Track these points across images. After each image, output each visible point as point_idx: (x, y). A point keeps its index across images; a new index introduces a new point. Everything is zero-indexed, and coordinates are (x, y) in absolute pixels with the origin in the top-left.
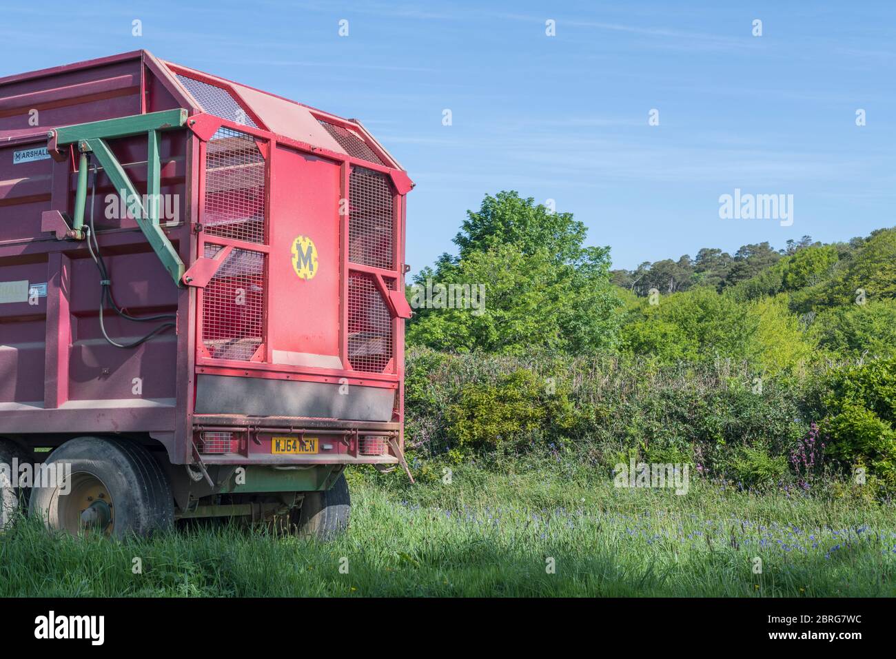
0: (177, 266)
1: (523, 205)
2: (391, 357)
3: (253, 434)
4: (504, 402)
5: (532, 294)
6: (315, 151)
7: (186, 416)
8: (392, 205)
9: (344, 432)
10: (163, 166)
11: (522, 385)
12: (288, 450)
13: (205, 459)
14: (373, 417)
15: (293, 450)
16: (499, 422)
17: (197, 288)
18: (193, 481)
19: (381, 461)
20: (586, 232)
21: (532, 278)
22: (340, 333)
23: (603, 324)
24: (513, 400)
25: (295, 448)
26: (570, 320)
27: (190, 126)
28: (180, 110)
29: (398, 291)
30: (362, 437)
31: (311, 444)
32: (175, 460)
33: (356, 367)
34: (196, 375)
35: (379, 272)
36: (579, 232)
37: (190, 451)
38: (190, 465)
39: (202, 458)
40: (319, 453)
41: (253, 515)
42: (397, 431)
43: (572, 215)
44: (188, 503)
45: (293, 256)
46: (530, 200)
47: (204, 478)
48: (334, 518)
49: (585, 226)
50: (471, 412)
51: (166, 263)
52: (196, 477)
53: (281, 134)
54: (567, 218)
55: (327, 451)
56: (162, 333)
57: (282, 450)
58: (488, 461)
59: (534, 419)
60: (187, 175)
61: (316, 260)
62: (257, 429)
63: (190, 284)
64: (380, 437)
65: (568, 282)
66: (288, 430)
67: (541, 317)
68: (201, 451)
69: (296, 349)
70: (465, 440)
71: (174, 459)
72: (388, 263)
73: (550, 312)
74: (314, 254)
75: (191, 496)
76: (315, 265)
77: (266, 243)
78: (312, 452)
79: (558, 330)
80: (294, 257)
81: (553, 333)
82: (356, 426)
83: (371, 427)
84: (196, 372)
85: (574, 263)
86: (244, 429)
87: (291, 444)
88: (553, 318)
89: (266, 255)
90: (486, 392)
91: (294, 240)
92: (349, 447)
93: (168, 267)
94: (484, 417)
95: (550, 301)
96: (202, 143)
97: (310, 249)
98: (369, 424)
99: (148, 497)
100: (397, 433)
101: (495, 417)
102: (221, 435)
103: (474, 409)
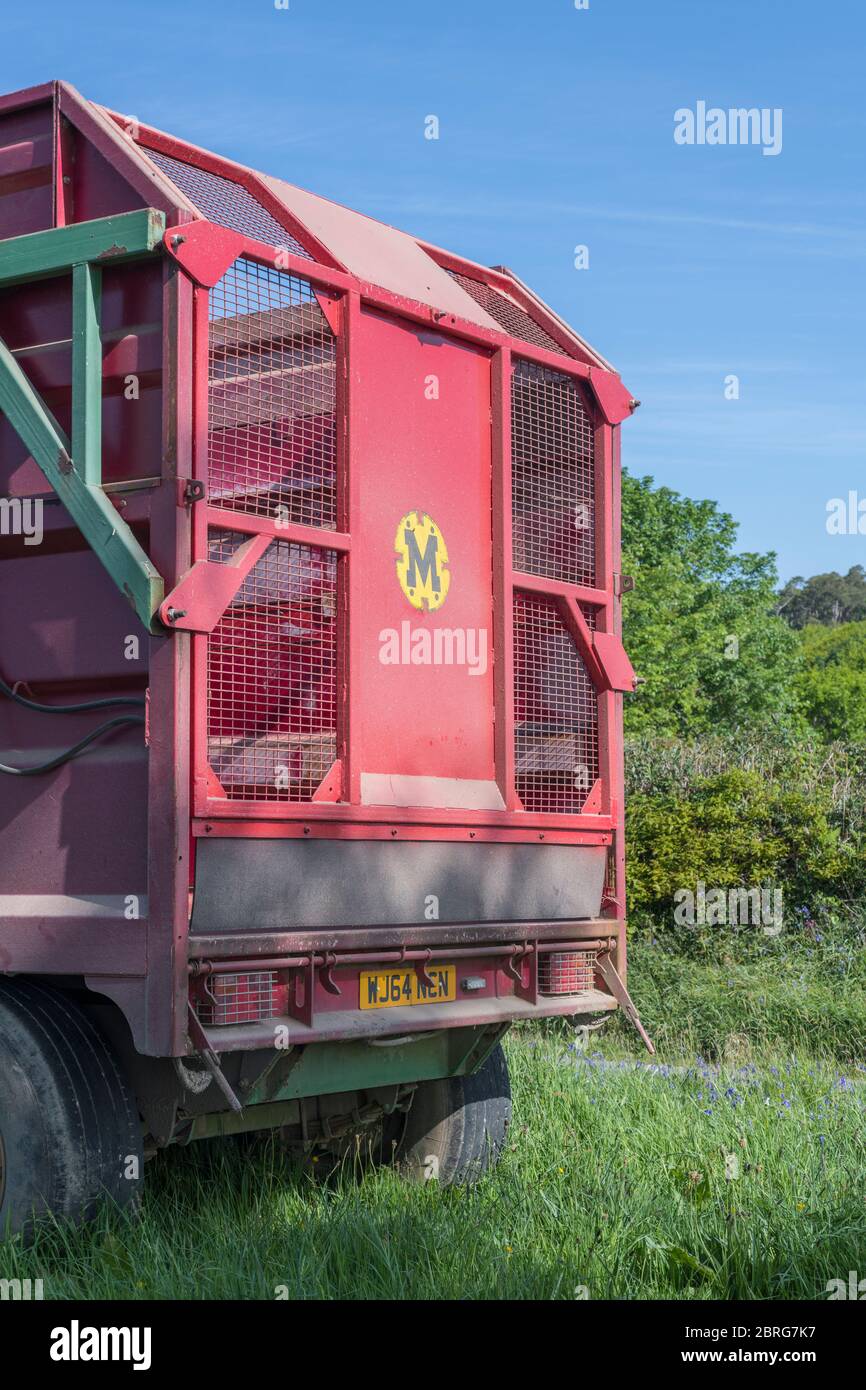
0: (147, 581)
1: (637, 489)
2: (597, 776)
3: (323, 970)
4: (706, 829)
5: (655, 629)
6: (440, 322)
7: (173, 941)
8: (592, 447)
9: (510, 948)
10: (108, 348)
11: (739, 798)
12: (394, 999)
13: (219, 1039)
14: (565, 912)
15: (403, 996)
16: (699, 867)
17: (193, 633)
18: (189, 1092)
19: (585, 1006)
20: (735, 529)
21: (656, 603)
22: (498, 727)
23: (768, 673)
24: (721, 824)
25: (408, 991)
26: (716, 669)
27: (170, 250)
28: (147, 213)
29: (610, 633)
30: (545, 957)
31: (441, 980)
32: (146, 1047)
33: (530, 802)
34: (194, 841)
35: (573, 592)
36: (725, 529)
37: (182, 1023)
38: (183, 1058)
39: (211, 1037)
40: (458, 998)
41: (305, 1125)
42: (614, 938)
43: (715, 503)
44: (174, 1125)
45: (399, 557)
46: (648, 481)
47: (214, 1083)
48: (479, 1130)
49: (734, 520)
50: (647, 847)
51: (118, 576)
52: (195, 1082)
53: (371, 281)
54: (707, 509)
55: (475, 993)
56: (112, 739)
57: (382, 1000)
58: (683, 938)
59: (764, 860)
60: (167, 367)
61: (445, 566)
62: (330, 958)
63: (178, 624)
64: (580, 954)
65: (713, 610)
66: (396, 955)
67: (672, 666)
68: (207, 1021)
69: (408, 768)
70: (637, 900)
71: (145, 1044)
72: (587, 573)
73: (686, 657)
74: (442, 555)
75: (179, 1109)
76: (444, 577)
77: (343, 526)
78: (444, 998)
79: (695, 686)
80: (402, 561)
81: (690, 690)
82: (534, 935)
83: (564, 934)
84: (194, 835)
85: (719, 578)
86: (301, 961)
87: (400, 983)
88: (693, 667)
89: (342, 555)
90: (671, 810)
91: (399, 522)
92: (518, 983)
93: (125, 585)
94: (672, 856)
95: (684, 640)
96: (199, 292)
97: (432, 541)
98: (560, 927)
99: (85, 1126)
100: (612, 943)
101: (692, 857)
102: (252, 979)
103: (651, 843)
